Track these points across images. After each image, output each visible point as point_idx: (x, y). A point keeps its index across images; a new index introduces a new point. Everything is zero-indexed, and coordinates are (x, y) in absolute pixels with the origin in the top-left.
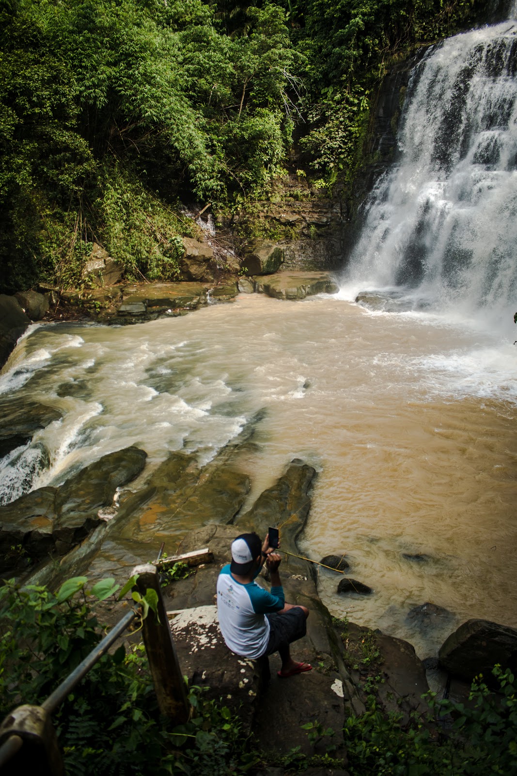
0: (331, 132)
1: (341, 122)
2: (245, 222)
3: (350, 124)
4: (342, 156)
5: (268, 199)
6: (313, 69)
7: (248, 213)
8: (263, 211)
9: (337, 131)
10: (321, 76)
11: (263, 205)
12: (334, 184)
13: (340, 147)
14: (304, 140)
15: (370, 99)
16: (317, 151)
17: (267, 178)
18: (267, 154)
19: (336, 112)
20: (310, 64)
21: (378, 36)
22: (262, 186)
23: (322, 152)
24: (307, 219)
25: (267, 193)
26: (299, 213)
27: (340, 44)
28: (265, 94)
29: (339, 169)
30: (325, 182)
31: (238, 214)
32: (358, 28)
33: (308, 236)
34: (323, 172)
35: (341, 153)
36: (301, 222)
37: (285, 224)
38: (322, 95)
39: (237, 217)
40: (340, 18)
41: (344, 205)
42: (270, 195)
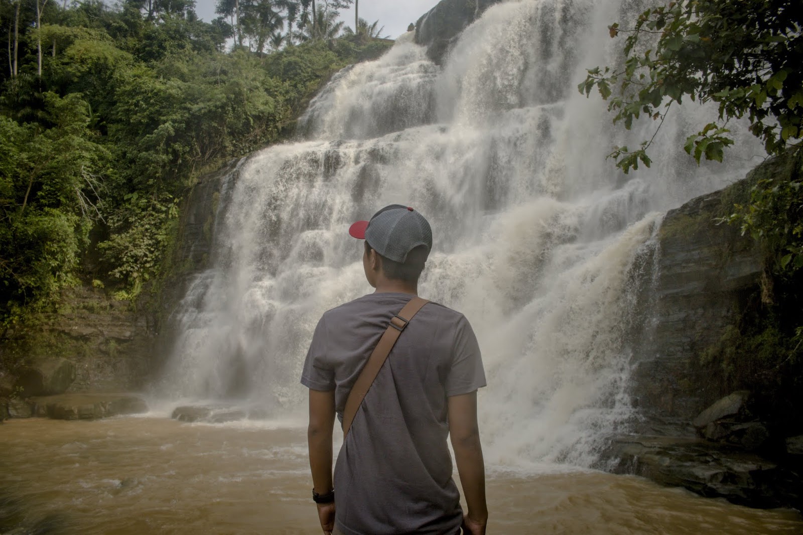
0: (134, 239)
1: (147, 230)
2: (22, 337)
3: (156, 232)
4: (148, 265)
5: (55, 311)
6: (115, 174)
7: (27, 326)
8: (47, 324)
9: (142, 238)
10: (124, 181)
11: (48, 317)
12: (138, 296)
13: (146, 255)
14: (102, 245)
15: (179, 207)
16: (118, 259)
17: (54, 287)
18: (56, 259)
19: (141, 219)
20: (112, 168)
21: (189, 144)
22: (48, 295)
23: (124, 260)
24: (105, 333)
25: (54, 303)
26: (95, 326)
27: (147, 150)
28: (56, 194)
29: (144, 280)
30: (128, 293)
31: (13, 327)
32: (168, 133)
33: (106, 353)
34: (125, 282)
35: (146, 262)
36: (97, 336)
37: (76, 339)
38: (124, 202)
39: (11, 331)
40: (148, 125)
41: (151, 318)
42: (57, 306)
